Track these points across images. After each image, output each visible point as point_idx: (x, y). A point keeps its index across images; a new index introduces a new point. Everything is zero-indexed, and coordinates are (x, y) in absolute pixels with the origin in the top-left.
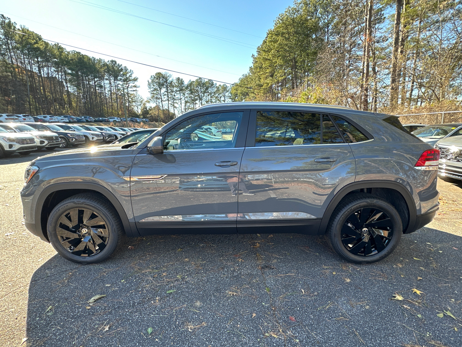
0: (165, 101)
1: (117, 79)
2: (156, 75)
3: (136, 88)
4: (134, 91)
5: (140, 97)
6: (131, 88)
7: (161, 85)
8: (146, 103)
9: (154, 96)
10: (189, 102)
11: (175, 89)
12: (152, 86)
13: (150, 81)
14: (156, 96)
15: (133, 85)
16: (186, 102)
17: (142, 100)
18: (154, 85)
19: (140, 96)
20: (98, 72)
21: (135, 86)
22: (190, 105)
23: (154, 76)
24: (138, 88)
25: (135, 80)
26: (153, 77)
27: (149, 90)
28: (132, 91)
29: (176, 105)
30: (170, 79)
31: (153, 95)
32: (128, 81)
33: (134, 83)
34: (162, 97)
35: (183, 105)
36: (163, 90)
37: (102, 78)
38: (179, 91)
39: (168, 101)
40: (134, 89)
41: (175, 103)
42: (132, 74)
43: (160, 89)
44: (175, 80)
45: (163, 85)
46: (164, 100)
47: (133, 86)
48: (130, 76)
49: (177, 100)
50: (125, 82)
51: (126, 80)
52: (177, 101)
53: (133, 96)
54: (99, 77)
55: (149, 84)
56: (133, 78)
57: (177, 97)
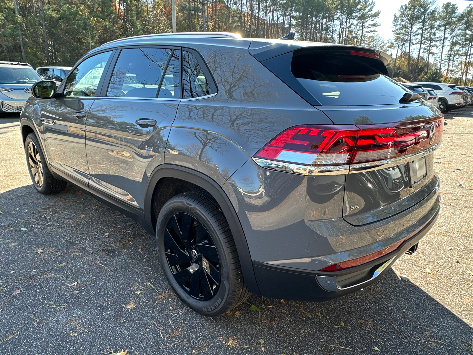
0: (416, 44)
1: (351, 16)
2: (409, 4)
3: (375, 27)
4: (371, 31)
5: (381, 41)
6: (368, 27)
7: (413, 19)
8: (388, 48)
9: (398, 38)
10: (460, 44)
11: (438, 23)
12: (400, 22)
13: (398, 14)
14: (402, 37)
15: (372, 23)
16: (453, 44)
17: (383, 44)
18: (402, 21)
19: (382, 39)
20: (328, 10)
21: (374, 25)
22: (461, 49)
23: (406, 5)
24: (377, 27)
25: (377, 14)
26: (404, 7)
27: (394, 29)
28: (368, 32)
29: (434, 50)
30: (432, 8)
31: (398, 35)
32: (366, 19)
33: (373, 20)
34: (413, 38)
35: (447, 49)
36: (417, 26)
37: (331, 18)
38: (445, 25)
39: (421, 43)
40: (372, 29)
41: (433, 46)
42: (373, 7)
43: (412, 25)
44: (441, 8)
45: (417, 18)
46: (415, 42)
47: (371, 25)
48: (370, 11)
49: (437, 41)
50: (361, 20)
51: (363, 18)
52: (438, 43)
53: (372, 40)
54: (328, 17)
55: (396, 20)
56: (373, 12)
57: (437, 36)
